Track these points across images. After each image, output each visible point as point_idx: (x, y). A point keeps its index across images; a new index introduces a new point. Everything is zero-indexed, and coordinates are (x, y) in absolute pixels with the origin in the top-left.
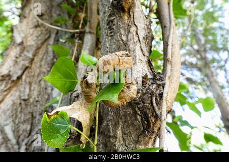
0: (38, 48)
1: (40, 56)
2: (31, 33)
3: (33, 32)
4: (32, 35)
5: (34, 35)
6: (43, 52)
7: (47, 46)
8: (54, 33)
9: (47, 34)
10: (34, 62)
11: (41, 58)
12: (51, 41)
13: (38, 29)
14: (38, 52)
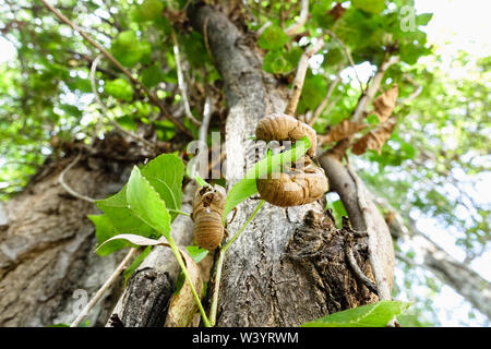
0: (36, 250)
1: (33, 268)
2: (35, 218)
3: (40, 219)
4: (34, 223)
5: (39, 225)
6: (44, 262)
7: (58, 252)
8: (85, 235)
9: (68, 231)
10: (11, 273)
11: (34, 272)
12: (73, 247)
13: (53, 218)
14: (33, 258)
